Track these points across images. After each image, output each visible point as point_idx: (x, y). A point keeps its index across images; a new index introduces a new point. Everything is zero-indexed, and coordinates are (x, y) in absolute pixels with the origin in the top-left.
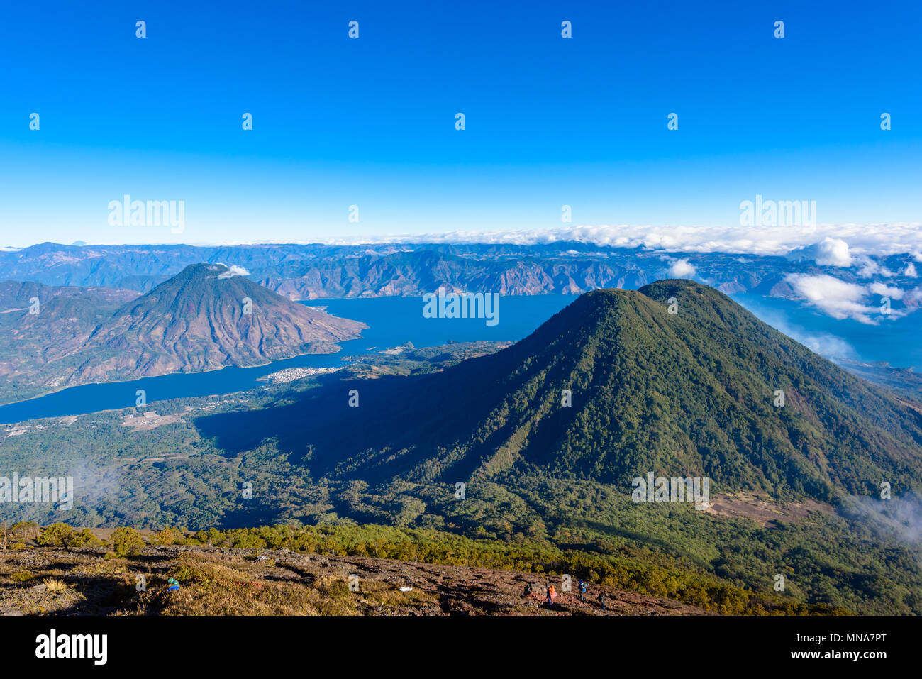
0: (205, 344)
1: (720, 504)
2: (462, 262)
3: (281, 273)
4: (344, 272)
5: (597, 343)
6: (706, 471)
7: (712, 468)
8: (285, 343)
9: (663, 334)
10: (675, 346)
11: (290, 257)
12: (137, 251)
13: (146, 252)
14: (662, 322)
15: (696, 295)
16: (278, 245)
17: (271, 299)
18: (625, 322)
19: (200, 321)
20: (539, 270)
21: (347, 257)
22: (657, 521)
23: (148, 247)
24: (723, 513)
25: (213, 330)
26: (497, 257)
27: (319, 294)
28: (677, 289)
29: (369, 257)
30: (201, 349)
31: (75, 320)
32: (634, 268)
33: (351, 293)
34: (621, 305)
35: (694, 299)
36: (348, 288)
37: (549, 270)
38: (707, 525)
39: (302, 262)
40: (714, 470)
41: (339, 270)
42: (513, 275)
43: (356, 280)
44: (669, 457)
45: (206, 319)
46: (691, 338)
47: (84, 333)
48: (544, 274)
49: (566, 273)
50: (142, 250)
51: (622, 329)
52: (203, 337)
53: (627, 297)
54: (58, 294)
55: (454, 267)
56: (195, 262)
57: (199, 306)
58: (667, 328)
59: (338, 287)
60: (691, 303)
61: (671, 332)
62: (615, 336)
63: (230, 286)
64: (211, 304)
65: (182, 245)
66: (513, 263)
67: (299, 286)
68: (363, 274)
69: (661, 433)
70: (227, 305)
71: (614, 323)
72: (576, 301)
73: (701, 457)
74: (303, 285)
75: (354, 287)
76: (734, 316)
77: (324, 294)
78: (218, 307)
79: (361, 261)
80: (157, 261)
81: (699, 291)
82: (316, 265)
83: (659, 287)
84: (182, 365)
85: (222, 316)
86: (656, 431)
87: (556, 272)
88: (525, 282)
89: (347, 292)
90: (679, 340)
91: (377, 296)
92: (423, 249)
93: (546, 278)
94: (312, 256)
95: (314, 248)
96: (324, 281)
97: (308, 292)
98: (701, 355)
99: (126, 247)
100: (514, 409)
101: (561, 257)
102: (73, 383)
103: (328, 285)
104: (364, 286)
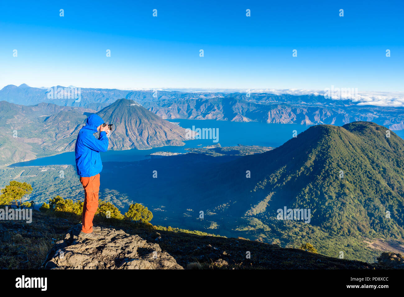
0: (123, 137)
1: (377, 243)
2: (249, 104)
3: (159, 105)
4: (189, 106)
5: (317, 153)
6: (371, 225)
7: (375, 224)
8: (159, 139)
9: (354, 151)
10: (361, 158)
11: (163, 97)
12: (95, 91)
13: (99, 92)
14: (354, 145)
15: (376, 131)
17: (153, 117)
18: (333, 143)
19: (121, 126)
20: (289, 110)
21: (191, 99)
22: (340, 247)
23: (100, 90)
24: (378, 248)
25: (127, 131)
26: (267, 102)
27: (176, 116)
28: (365, 127)
29: (202, 99)
30: (121, 139)
31: (69, 122)
32: (343, 112)
33: (191, 117)
34: (332, 134)
35: (374, 133)
36: (190, 114)
37: (294, 111)
38: (367, 253)
39: (169, 100)
40: (376, 225)
41: (186, 105)
42: (275, 112)
43: (194, 110)
44: (351, 216)
45: (124, 125)
46: (370, 154)
47: (72, 128)
48: (292, 113)
49: (304, 113)
50: (97, 91)
51: (331, 147)
52: (122, 133)
53: (336, 130)
54: (62, 109)
55: (244, 107)
56: (120, 98)
57: (121, 119)
58: (357, 148)
59: (185, 113)
60: (372, 135)
61: (359, 150)
62: (327, 150)
63: (135, 110)
64: (127, 118)
65: (115, 89)
66: (276, 106)
67: (167, 112)
68: (198, 107)
69: (348, 203)
70: (134, 119)
71: (327, 143)
72: (307, 130)
73: (369, 218)
74: (169, 111)
75: (193, 114)
76: (397, 144)
77: (178, 117)
78: (130, 119)
79: (197, 101)
80: (104, 96)
81: (377, 129)
82: (175, 102)
83: (355, 125)
84: (113, 146)
85: (131, 124)
86: (345, 202)
87: (298, 112)
88: (281, 117)
89: (189, 116)
90: (363, 155)
91: (204, 119)
92: (229, 97)
93: (293, 115)
94: (173, 97)
95: (175, 93)
96: (179, 110)
97: (171, 115)
98: (375, 164)
99: (91, 89)
100: (270, 183)
101: (302, 104)
102: (67, 151)
103: (180, 112)
104: (198, 114)
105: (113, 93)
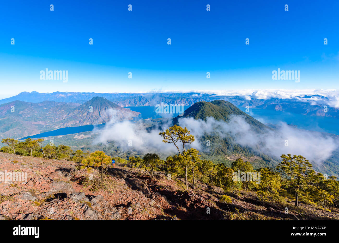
0: (98, 117)
1: (231, 157)
2: (165, 98)
3: (119, 100)
4: (135, 100)
5: (199, 115)
7: (229, 148)
9: (216, 113)
10: (220, 116)
11: (121, 96)
12: (81, 94)
13: (84, 94)
14: (216, 110)
15: (225, 104)
16: (118, 93)
17: (115, 106)
18: (206, 110)
19: (96, 111)
20: (185, 100)
21: (136, 96)
22: (215, 161)
23: (84, 93)
24: (232, 159)
25: (100, 114)
26: (174, 97)
27: (128, 105)
28: (220, 102)
29: (142, 96)
30: (96, 118)
31: (63, 111)
33: (137, 105)
34: (205, 105)
35: (224, 105)
36: (136, 104)
37: (187, 100)
38: (228, 163)
39: (124, 97)
41: (134, 99)
42: (178, 101)
43: (138, 102)
45: (98, 111)
46: (224, 114)
47: (65, 114)
48: (186, 101)
49: (192, 101)
50: (83, 94)
51: (206, 111)
52: (97, 115)
53: (207, 104)
54: (59, 104)
55: (163, 99)
56: (95, 97)
57: (96, 107)
58: (217, 111)
59: (133, 104)
60: (223, 106)
61: (218, 113)
62: (204, 113)
63: (105, 102)
64: (100, 107)
65: (93, 93)
66: (179, 98)
67: (123, 103)
68: (140, 100)
70: (104, 107)
71: (204, 110)
72: (193, 105)
73: (226, 145)
74: (124, 103)
75: (137, 103)
76: (234, 109)
77: (130, 105)
78: (101, 108)
79: (139, 97)
80: (86, 97)
81: (225, 103)
82: (128, 98)
83: (215, 102)
84: (91, 123)
85: (102, 110)
87: (189, 100)
88: (181, 103)
89: (136, 105)
90: (220, 115)
91: (143, 106)
93: (187, 102)
94: (127, 96)
95: (128, 94)
96: (130, 102)
97: (126, 105)
99: (78, 93)
101: (190, 97)
102: (62, 127)
103: (131, 103)
104: (140, 103)
105: (92, 95)
